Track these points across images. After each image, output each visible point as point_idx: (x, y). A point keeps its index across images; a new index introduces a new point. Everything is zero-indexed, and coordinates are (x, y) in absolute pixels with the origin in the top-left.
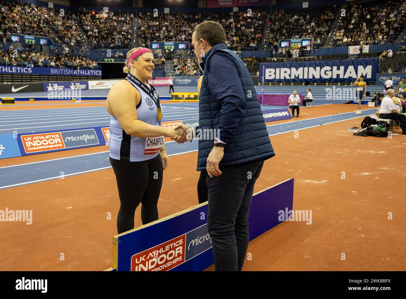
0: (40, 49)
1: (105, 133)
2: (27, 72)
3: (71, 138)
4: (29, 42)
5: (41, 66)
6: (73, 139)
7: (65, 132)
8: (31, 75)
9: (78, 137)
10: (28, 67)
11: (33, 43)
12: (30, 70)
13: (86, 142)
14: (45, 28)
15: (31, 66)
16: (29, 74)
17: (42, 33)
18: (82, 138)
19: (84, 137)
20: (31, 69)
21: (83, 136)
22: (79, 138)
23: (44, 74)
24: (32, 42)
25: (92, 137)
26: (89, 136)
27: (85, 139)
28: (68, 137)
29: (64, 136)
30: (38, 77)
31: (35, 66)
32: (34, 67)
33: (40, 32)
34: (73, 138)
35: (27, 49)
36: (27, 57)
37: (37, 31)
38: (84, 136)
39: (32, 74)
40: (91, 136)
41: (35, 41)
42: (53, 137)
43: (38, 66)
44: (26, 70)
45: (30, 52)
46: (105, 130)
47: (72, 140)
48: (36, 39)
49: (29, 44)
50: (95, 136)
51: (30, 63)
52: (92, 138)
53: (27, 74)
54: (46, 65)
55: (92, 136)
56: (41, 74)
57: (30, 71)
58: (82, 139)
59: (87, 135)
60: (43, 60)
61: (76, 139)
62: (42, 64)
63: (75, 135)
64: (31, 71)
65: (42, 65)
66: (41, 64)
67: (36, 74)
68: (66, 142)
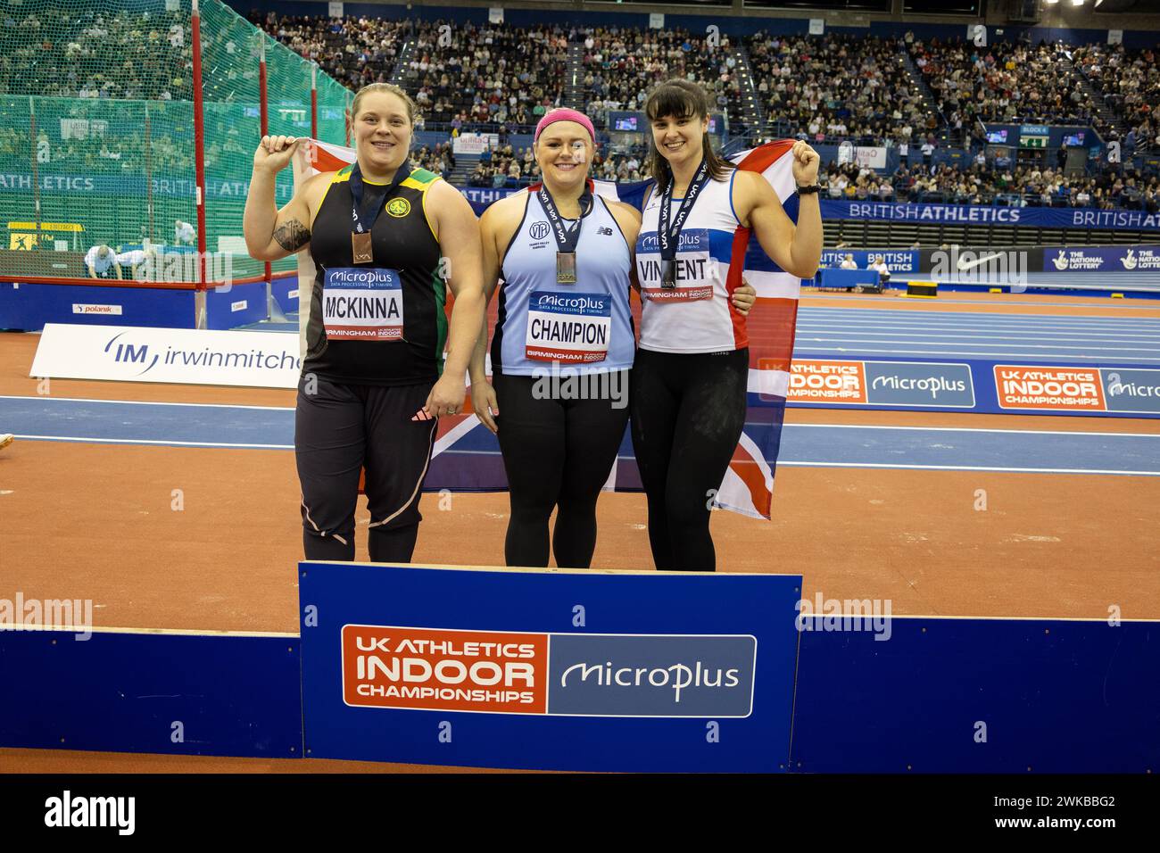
0: (1056, 158)
1: (1001, 380)
2: (1006, 220)
3: (890, 381)
4: (1031, 141)
5: (1048, 204)
6: (896, 383)
7: (876, 364)
8: (1015, 227)
9: (912, 382)
10: (1012, 208)
11: (1044, 144)
12: (1016, 213)
13: (934, 396)
14: (1084, 103)
15: (1019, 204)
16: (1012, 225)
17: (1071, 116)
18: (923, 385)
19: (930, 383)
20: (1018, 211)
21: (929, 380)
22: (915, 384)
23: (1052, 226)
24: (1039, 141)
25: (957, 387)
26: (947, 382)
27: (934, 390)
28: (883, 378)
29: (873, 372)
30: (1036, 232)
31: (1030, 204)
32: (1026, 206)
33: (1066, 115)
34: (897, 381)
35: (1021, 161)
36: (1015, 181)
37: (1058, 111)
38: (933, 380)
39: (1020, 226)
40: (954, 383)
41: (1048, 138)
42: (839, 372)
43: (1040, 204)
44: (1004, 215)
45: (1027, 167)
46: (1003, 373)
47: (893, 387)
48: (1051, 133)
49: (1032, 146)
50: (967, 384)
51: (1017, 197)
52: (954, 388)
53: (1006, 225)
54: (1061, 201)
55: (958, 383)
56: (1044, 225)
57: (1014, 218)
58: (925, 388)
59: (942, 378)
60: (1057, 188)
61: (907, 384)
62: (1052, 198)
63: (902, 373)
64: (1017, 217)
65: (1051, 202)
66: (1049, 198)
67: (1029, 226)
68: (874, 388)
